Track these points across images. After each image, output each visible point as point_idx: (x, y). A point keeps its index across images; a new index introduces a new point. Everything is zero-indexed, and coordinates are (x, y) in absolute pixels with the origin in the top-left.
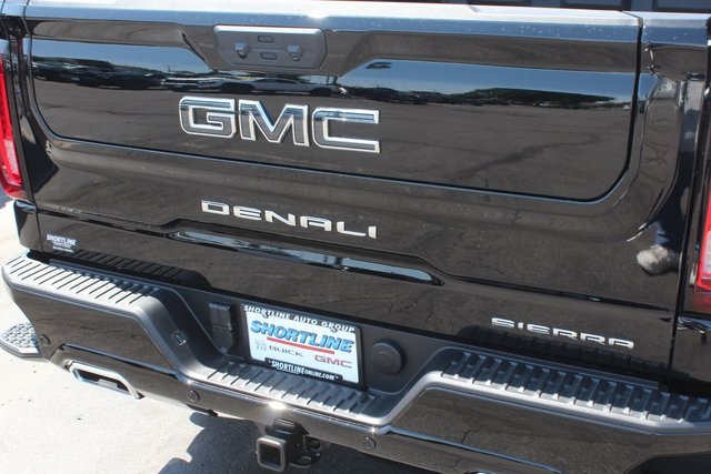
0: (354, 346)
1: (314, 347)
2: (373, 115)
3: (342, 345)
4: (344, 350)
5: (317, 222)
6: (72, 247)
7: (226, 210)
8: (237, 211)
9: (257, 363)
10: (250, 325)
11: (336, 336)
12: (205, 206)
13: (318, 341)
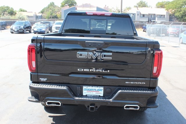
0: (103, 90)
1: (96, 91)
2: (111, 54)
3: (101, 90)
4: (101, 91)
5: (99, 70)
6: (46, 80)
7: (83, 70)
8: (85, 70)
9: (84, 96)
10: (83, 89)
11: (100, 89)
12: (78, 70)
13: (97, 90)
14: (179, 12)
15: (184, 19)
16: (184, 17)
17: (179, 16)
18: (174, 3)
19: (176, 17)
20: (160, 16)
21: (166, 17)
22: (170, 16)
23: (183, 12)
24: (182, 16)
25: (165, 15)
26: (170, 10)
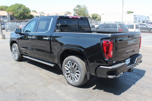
5: (131, 50)
6: (115, 62)
12: (126, 51)
14: (17, 13)
15: (21, 18)
16: (21, 17)
17: (17, 16)
18: (13, 7)
19: (15, 17)
20: (3, 17)
21: (7, 17)
22: (10, 16)
23: (20, 13)
24: (19, 16)
25: (7, 16)
26: (10, 12)
